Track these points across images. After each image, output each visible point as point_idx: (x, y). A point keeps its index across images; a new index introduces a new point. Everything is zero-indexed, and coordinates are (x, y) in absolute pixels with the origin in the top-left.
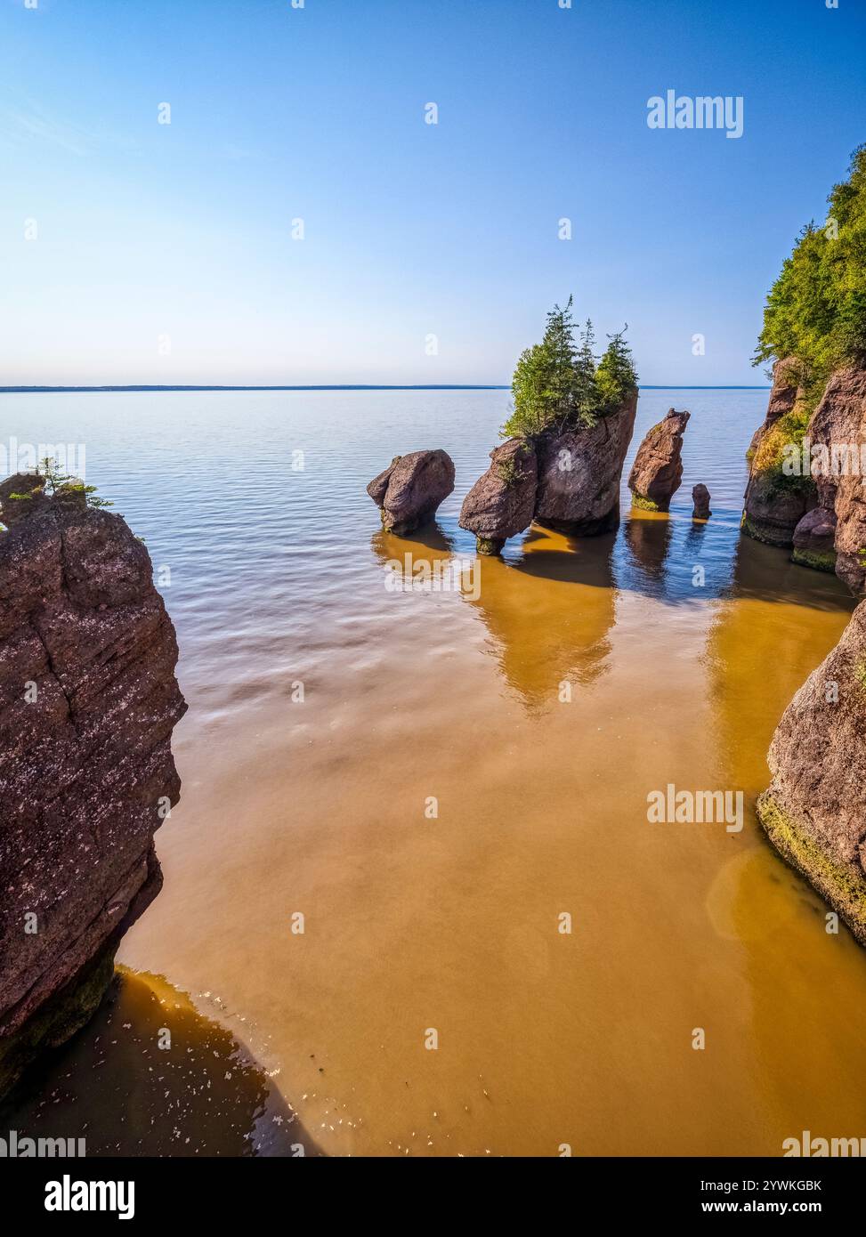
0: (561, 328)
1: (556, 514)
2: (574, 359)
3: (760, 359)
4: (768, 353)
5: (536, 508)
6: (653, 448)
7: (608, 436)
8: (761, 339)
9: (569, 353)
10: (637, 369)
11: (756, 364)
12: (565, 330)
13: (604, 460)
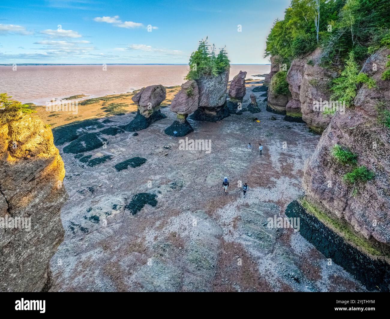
0: (204, 46)
1: (206, 105)
2: (208, 56)
3: (266, 56)
4: (268, 54)
5: (199, 103)
6: (236, 83)
7: (222, 79)
8: (266, 50)
9: (207, 54)
10: (229, 59)
12: (206, 47)
13: (221, 87)
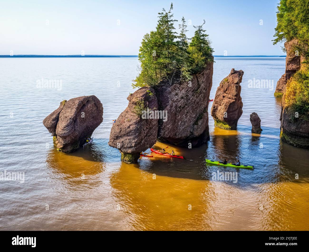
0: (167, 22)
1: (172, 135)
2: (175, 40)
3: (277, 41)
4: (281, 37)
5: (159, 131)
6: (225, 92)
7: (199, 86)
8: (276, 29)
9: (173, 36)
10: (212, 46)
11: (275, 43)
12: (170, 23)
13: (198, 100)
